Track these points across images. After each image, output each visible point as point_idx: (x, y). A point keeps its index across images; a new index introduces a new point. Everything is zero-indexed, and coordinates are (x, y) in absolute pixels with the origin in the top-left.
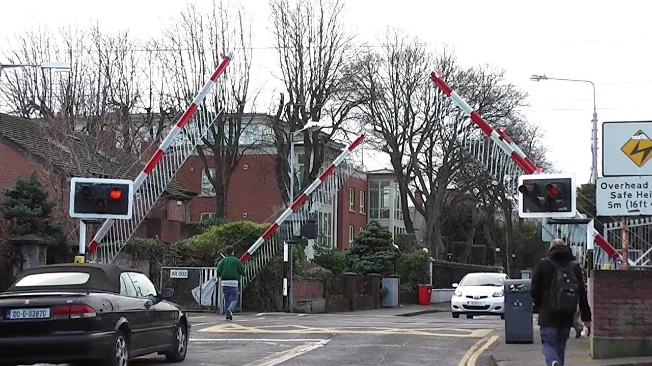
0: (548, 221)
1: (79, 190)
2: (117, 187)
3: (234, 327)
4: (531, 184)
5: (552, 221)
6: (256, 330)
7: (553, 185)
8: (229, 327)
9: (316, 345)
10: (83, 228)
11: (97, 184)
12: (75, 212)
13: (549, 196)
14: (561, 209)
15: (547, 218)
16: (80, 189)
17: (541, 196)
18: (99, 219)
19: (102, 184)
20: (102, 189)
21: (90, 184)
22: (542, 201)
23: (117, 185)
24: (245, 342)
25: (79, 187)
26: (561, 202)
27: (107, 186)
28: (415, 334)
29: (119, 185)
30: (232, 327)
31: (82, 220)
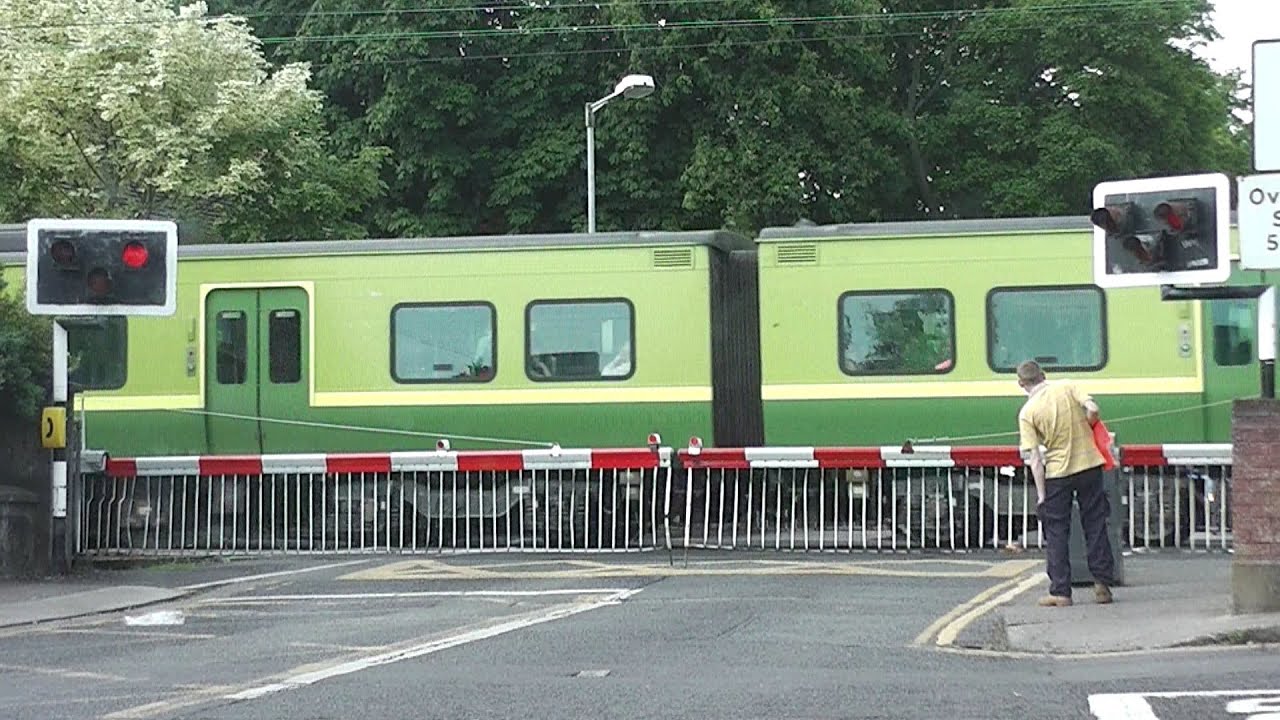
0: (1164, 292)
1: (47, 247)
2: (137, 238)
3: (426, 568)
4: (1122, 205)
5: (1173, 292)
6: (479, 572)
7: (1171, 204)
8: (416, 567)
9: (602, 601)
10: (60, 341)
11: (89, 234)
12: (40, 301)
13: (1164, 231)
14: (1194, 263)
15: (1162, 286)
16: (50, 246)
17: (1146, 233)
18: (96, 316)
19: (104, 234)
20: (102, 245)
21: (72, 233)
22: (1147, 244)
23: (137, 234)
24: (436, 599)
25: (47, 241)
26: (1194, 246)
27: (114, 238)
28: (853, 572)
29: (141, 234)
30: (422, 568)
31: (58, 322)
